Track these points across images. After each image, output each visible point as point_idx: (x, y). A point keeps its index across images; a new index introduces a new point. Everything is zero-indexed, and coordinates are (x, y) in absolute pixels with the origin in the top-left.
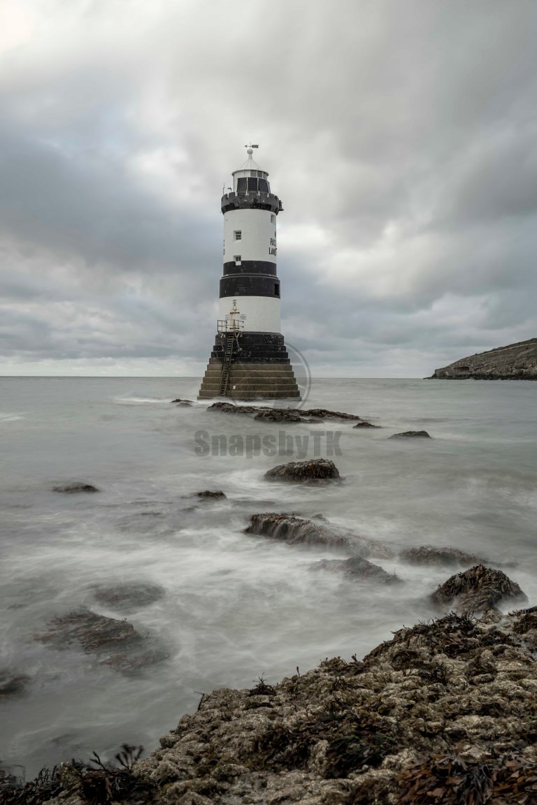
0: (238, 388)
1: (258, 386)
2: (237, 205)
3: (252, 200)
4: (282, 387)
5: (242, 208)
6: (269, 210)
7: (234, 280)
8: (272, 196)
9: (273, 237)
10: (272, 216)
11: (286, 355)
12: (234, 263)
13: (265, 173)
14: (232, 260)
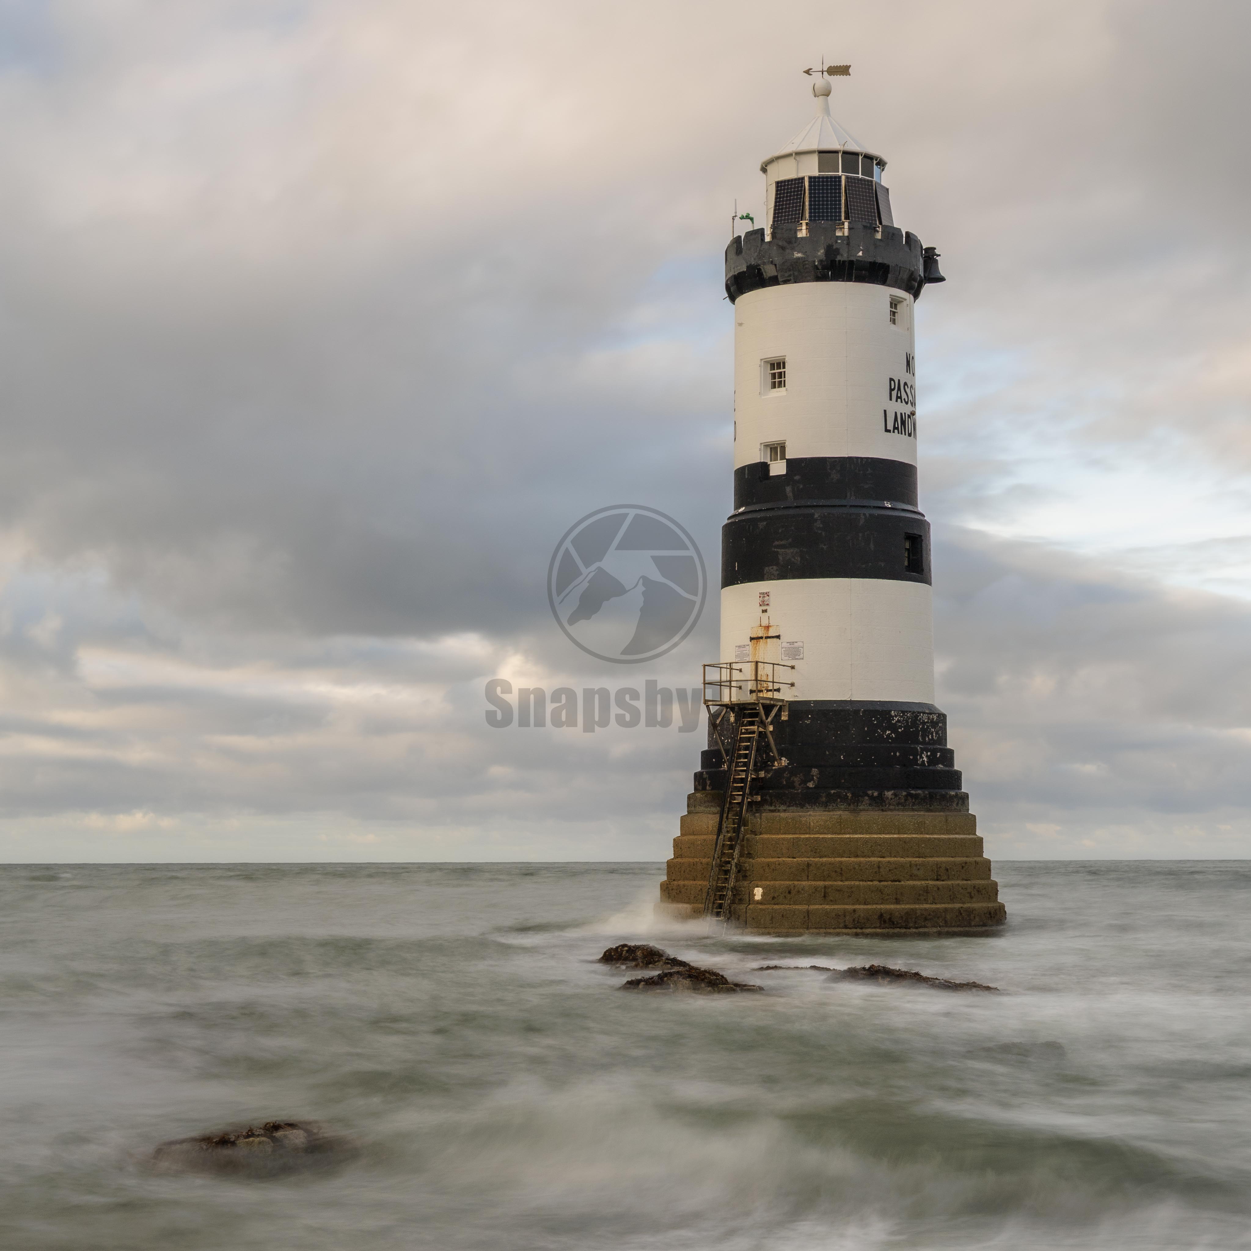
0: (770, 897)
1: (839, 890)
2: (769, 271)
3: (821, 252)
4: (926, 890)
5: (786, 282)
6: (884, 282)
7: (762, 525)
8: (892, 234)
9: (901, 375)
10: (894, 303)
11: (955, 778)
12: (764, 467)
13: (869, 158)
14: (755, 456)
